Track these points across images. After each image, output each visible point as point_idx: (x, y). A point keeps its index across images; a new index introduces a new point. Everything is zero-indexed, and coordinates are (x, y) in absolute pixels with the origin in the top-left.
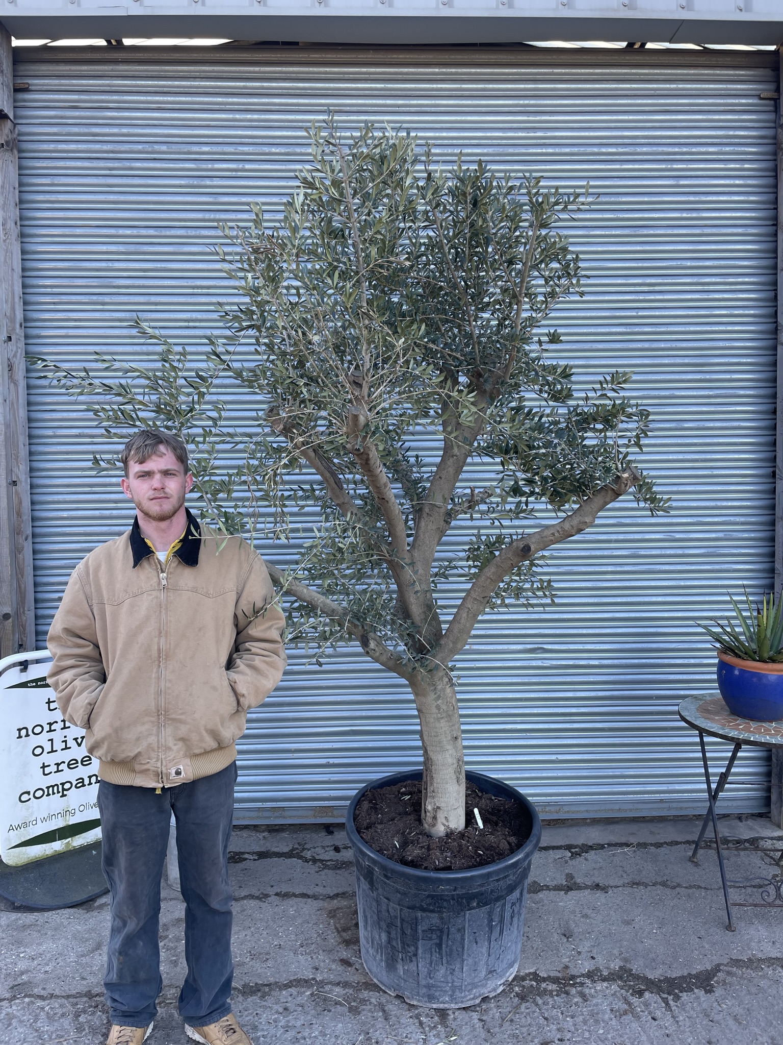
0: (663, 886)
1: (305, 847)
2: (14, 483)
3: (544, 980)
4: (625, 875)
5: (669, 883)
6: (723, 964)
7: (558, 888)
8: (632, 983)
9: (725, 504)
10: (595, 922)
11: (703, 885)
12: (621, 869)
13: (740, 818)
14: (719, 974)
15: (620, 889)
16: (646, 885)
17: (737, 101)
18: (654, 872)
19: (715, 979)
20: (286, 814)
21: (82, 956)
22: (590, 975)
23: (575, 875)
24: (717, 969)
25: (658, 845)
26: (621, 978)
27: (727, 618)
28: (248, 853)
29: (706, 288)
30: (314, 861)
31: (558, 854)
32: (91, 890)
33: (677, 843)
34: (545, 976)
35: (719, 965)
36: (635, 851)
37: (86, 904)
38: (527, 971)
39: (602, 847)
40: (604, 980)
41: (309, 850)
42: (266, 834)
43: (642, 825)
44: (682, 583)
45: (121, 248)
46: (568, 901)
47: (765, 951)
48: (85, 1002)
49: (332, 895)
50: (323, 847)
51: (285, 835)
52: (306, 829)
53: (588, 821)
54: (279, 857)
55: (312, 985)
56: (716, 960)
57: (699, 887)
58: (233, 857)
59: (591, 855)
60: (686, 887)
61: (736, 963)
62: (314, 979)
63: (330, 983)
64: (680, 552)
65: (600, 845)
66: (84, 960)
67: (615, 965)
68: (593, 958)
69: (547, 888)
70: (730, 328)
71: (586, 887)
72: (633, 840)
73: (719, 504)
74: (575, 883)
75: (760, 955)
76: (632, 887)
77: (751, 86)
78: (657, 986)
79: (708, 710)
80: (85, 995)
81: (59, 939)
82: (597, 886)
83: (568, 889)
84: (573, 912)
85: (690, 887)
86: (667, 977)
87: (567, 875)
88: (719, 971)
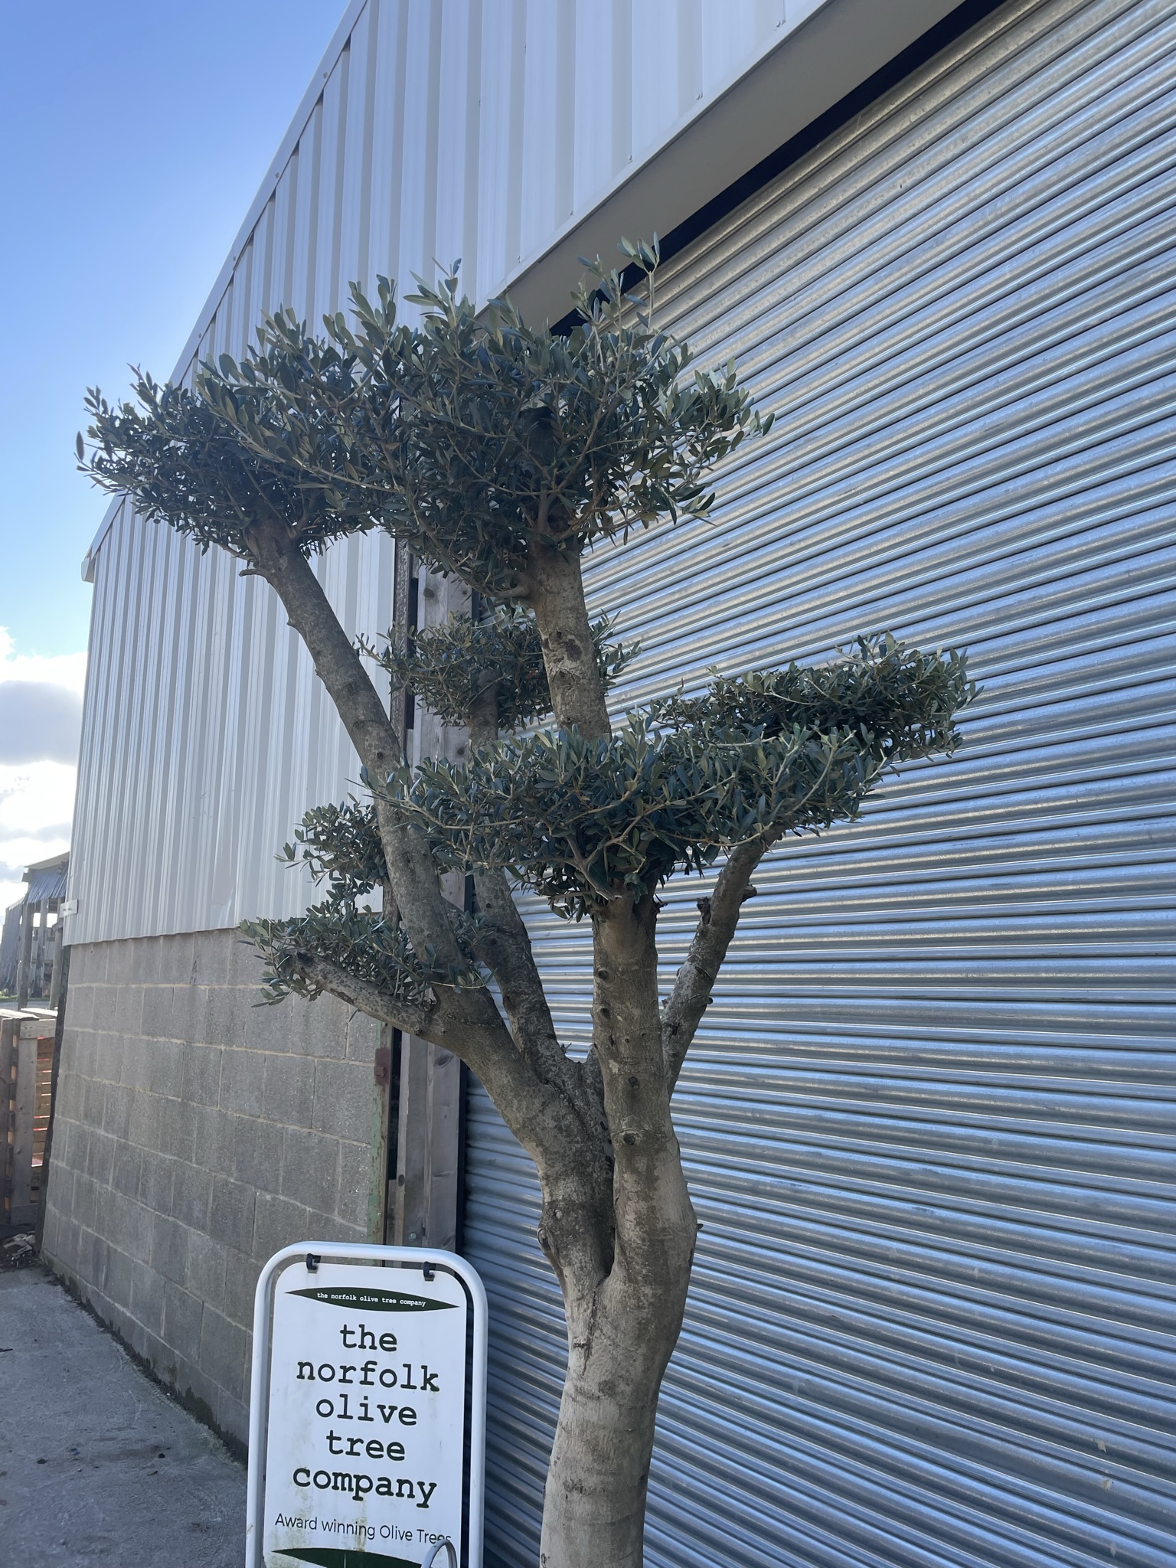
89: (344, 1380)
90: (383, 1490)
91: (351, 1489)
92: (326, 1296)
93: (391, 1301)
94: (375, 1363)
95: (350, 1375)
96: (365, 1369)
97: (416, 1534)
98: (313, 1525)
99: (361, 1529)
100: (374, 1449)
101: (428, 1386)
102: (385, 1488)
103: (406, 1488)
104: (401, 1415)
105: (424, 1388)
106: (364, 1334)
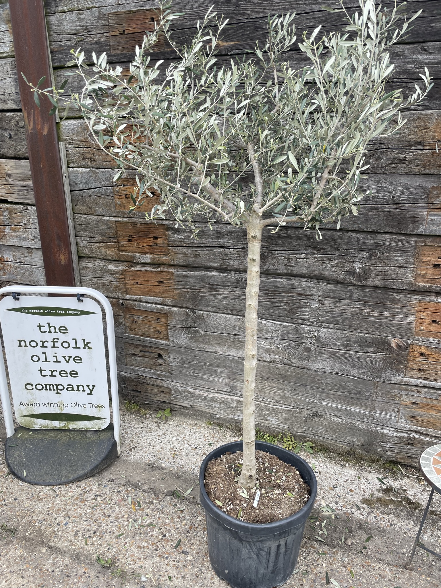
89: (43, 346)
90: (69, 389)
91: (54, 390)
92: (27, 311)
93: (62, 312)
94: (58, 339)
95: (45, 344)
96: (53, 341)
97: (88, 405)
98: (38, 405)
99: (61, 405)
100: (63, 374)
101: (86, 347)
102: (71, 388)
103: (81, 388)
104: (74, 360)
105: (84, 348)
106: (50, 327)
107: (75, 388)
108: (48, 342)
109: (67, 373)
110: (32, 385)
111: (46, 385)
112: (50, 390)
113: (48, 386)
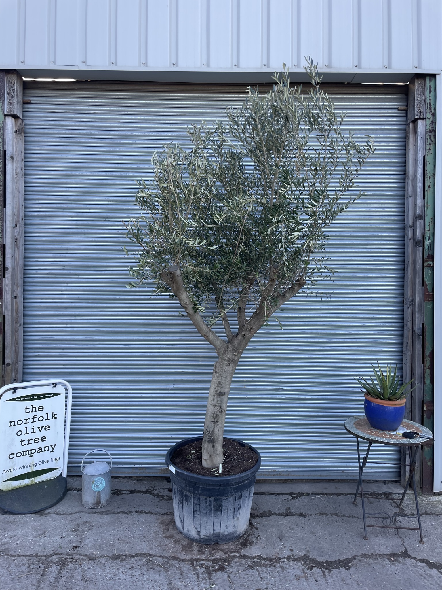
0: (336, 515)
1: (155, 488)
2: (15, 297)
3: (264, 559)
4: (317, 509)
5: (339, 514)
6: (357, 556)
7: (281, 514)
8: (309, 563)
9: (378, 316)
10: (296, 532)
11: (356, 516)
12: (316, 506)
13: (385, 482)
14: (355, 561)
15: (313, 516)
16: (327, 515)
17: (386, 111)
18: (333, 508)
19: (352, 563)
20: (146, 471)
21: (35, 537)
22: (288, 558)
23: (291, 508)
24: (354, 558)
25: (338, 495)
26: (303, 560)
27: (371, 376)
28: (125, 491)
29: (369, 205)
30: (158, 496)
31: (285, 497)
32: (43, 505)
33: (348, 494)
34: (265, 557)
35: (355, 556)
36: (325, 497)
37: (40, 512)
38: (256, 555)
39: (308, 494)
40: (294, 561)
41: (156, 490)
42: (136, 481)
43: (332, 484)
44: (355, 357)
45: (73, 181)
46: (284, 521)
47: (381, 551)
48: (34, 559)
49: (164, 513)
50: (164, 489)
51: (144, 482)
52: (157, 480)
53: (304, 481)
54: (140, 493)
55: (147, 556)
56: (355, 554)
57: (355, 517)
58: (117, 492)
59: (302, 498)
60: (347, 517)
61: (364, 555)
62: (148, 553)
63: (156, 556)
64: (354, 340)
65: (307, 493)
66: (36, 539)
67: (302, 554)
68: (291, 550)
69: (275, 514)
70: (381, 226)
71: (296, 514)
72: (325, 492)
73: (375, 316)
74: (290, 512)
75: (378, 552)
76: (319, 515)
77: (394, 104)
78: (321, 565)
79: (360, 424)
80: (35, 556)
81: (25, 529)
82: (301, 514)
83: (287, 515)
84: (286, 526)
85: (350, 517)
86: (327, 561)
87: (287, 508)
88: (355, 559)
89: (26, 423)
90: (39, 451)
91: (29, 454)
92: (19, 399)
93: (42, 397)
94: (36, 416)
95: (28, 421)
96: (33, 418)
97: (50, 460)
98: (16, 469)
99: (32, 465)
100: (36, 440)
103: (47, 448)
104: (45, 428)
105: (52, 419)
106: (32, 408)
107: (43, 450)
108: (29, 419)
109: (39, 440)
110: (14, 454)
111: (23, 452)
112: (26, 455)
113: (25, 452)
